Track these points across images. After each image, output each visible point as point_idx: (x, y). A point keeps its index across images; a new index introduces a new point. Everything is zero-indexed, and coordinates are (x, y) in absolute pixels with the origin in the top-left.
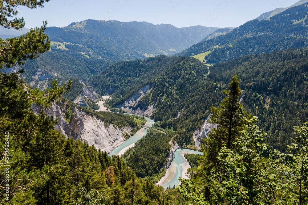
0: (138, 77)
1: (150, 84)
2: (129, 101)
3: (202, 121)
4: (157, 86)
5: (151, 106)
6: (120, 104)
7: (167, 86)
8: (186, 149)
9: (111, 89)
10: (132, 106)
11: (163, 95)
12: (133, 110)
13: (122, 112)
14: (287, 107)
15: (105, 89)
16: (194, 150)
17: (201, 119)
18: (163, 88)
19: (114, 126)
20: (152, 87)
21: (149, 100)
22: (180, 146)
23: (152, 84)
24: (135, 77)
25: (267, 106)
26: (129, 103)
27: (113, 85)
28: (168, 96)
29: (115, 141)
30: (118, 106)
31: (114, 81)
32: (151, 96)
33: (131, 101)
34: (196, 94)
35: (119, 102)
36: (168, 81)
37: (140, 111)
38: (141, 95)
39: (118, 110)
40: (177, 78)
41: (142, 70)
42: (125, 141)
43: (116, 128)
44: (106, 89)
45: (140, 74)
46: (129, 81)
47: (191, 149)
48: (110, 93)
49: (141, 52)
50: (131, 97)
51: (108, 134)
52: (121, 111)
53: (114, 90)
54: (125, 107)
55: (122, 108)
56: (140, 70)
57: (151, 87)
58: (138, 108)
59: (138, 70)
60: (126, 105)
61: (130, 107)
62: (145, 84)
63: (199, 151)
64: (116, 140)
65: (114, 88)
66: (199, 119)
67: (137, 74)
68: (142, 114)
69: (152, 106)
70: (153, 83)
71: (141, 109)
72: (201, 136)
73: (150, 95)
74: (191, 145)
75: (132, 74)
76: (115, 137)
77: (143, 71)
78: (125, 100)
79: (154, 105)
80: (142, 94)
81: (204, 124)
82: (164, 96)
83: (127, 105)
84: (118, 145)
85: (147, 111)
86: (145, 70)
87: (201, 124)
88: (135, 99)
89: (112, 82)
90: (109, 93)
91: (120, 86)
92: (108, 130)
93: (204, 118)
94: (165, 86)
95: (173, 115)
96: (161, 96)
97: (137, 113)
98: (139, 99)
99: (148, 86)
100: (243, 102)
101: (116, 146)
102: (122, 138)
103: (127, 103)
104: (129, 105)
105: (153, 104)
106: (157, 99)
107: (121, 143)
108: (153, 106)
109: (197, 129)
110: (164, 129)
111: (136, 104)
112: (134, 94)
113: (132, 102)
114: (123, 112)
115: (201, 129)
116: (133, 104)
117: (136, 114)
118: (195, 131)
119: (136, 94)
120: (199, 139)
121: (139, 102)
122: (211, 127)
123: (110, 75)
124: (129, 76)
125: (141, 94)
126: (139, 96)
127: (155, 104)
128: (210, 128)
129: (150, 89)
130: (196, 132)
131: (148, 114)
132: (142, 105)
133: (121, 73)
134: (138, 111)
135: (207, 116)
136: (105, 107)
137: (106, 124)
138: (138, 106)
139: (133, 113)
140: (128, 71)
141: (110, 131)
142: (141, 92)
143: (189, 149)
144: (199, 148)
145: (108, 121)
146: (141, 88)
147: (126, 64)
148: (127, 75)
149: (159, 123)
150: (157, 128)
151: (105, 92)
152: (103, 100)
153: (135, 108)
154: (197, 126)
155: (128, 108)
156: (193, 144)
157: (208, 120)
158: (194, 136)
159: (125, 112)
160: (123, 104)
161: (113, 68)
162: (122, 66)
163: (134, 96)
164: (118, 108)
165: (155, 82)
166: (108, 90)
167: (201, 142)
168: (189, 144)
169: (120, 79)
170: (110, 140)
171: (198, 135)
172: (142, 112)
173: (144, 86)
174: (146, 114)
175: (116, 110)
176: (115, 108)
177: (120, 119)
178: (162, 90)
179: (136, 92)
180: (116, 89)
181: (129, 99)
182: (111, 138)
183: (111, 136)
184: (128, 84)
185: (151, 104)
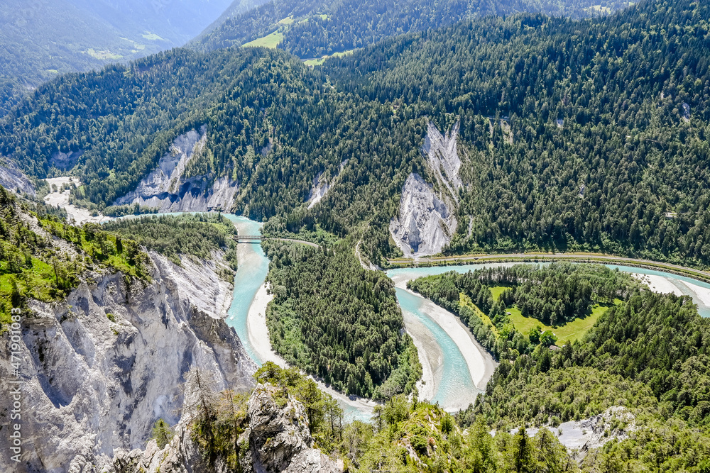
0: (131, 112)
1: (197, 126)
2: (152, 179)
3: (396, 196)
4: (222, 129)
5: (221, 183)
6: (127, 192)
7: (247, 127)
8: (390, 268)
9: (62, 156)
10: (166, 191)
11: (245, 151)
12: (172, 202)
13: (143, 213)
14: (549, 137)
15: (45, 159)
16: (408, 266)
17: (392, 192)
18: (238, 132)
19: (191, 260)
20: (203, 133)
21: (209, 168)
22: (377, 266)
23: (202, 127)
24: (122, 113)
25: (509, 141)
26: (153, 186)
27: (66, 144)
28: (258, 150)
29: (215, 299)
30: (122, 200)
31: (64, 133)
32: (212, 158)
33: (157, 179)
34: (342, 136)
35: (123, 188)
36: (246, 114)
37: (196, 201)
38: (179, 159)
39: (126, 209)
40: (265, 101)
41: (135, 93)
42: (231, 290)
43: (197, 263)
44: (48, 159)
45: (132, 103)
46: (112, 128)
47: (402, 267)
48: (66, 167)
49: (78, 46)
50: (155, 168)
51: (193, 286)
52: (137, 211)
53: (72, 156)
54: (145, 198)
55: (138, 201)
56: (131, 94)
57: (201, 134)
58: (186, 193)
59: (124, 93)
60: (146, 193)
61: (163, 196)
62: (183, 127)
64: (216, 294)
65: (71, 153)
66: (387, 193)
67: (124, 106)
68: (202, 206)
69: (225, 182)
70: (202, 124)
71: (195, 193)
72: (407, 231)
73: (205, 154)
74: (398, 256)
75: (111, 108)
76: (210, 287)
77: (139, 96)
78: (140, 178)
79: (230, 178)
80: (183, 157)
81: (402, 202)
82: (249, 152)
83: (150, 191)
84: (227, 306)
85: (215, 196)
86: (143, 91)
87: (397, 203)
88: (169, 173)
89: (58, 138)
90: (59, 168)
91: (88, 144)
92: (186, 276)
93: (399, 189)
94: (240, 127)
95: (300, 195)
96: (240, 152)
97: (190, 208)
98: (178, 172)
99: (192, 134)
100: (463, 140)
101: (224, 311)
102: (222, 286)
103: (148, 186)
104: (157, 190)
105: (227, 177)
106: (231, 162)
107: (229, 298)
108: (229, 182)
109: (393, 216)
110: (297, 232)
111: (176, 185)
112: (160, 159)
113: (163, 180)
114: (147, 212)
115: (402, 215)
116: (168, 184)
117: (187, 209)
118: (390, 222)
119: (165, 158)
120: (404, 238)
121: (183, 176)
122: (421, 206)
123: (43, 116)
124: (104, 113)
125: (180, 155)
126: (176, 161)
127: (230, 174)
128: (419, 208)
129: (200, 138)
130: (393, 225)
131: (222, 205)
132: (195, 186)
133: (76, 107)
134: (189, 203)
135: (404, 184)
136: (79, 208)
137: (173, 260)
138: (185, 188)
139: (177, 208)
140: (94, 101)
141: (192, 277)
142: (176, 149)
143: (399, 267)
144: (417, 258)
145: (174, 251)
146: (175, 141)
147: (81, 81)
148: (97, 110)
149: (274, 220)
150: (279, 235)
151: (45, 167)
152: (56, 191)
153: (178, 194)
154: (391, 212)
155: (154, 198)
156: (400, 254)
157: (408, 193)
158: (393, 236)
159: (153, 210)
160: (136, 191)
161: (45, 98)
162: (72, 86)
163: (163, 164)
164: (125, 203)
165: (208, 118)
166: (52, 159)
167: (411, 244)
168: (392, 257)
169: (80, 124)
170: (204, 300)
171: (400, 230)
172: (202, 201)
173: (179, 135)
174: (216, 206)
175: (122, 209)
176: (120, 207)
177: (192, 235)
178: (239, 139)
179: (164, 153)
180: (77, 153)
181: (151, 173)
182: (205, 293)
183: (201, 289)
184: (111, 134)
185: (219, 178)
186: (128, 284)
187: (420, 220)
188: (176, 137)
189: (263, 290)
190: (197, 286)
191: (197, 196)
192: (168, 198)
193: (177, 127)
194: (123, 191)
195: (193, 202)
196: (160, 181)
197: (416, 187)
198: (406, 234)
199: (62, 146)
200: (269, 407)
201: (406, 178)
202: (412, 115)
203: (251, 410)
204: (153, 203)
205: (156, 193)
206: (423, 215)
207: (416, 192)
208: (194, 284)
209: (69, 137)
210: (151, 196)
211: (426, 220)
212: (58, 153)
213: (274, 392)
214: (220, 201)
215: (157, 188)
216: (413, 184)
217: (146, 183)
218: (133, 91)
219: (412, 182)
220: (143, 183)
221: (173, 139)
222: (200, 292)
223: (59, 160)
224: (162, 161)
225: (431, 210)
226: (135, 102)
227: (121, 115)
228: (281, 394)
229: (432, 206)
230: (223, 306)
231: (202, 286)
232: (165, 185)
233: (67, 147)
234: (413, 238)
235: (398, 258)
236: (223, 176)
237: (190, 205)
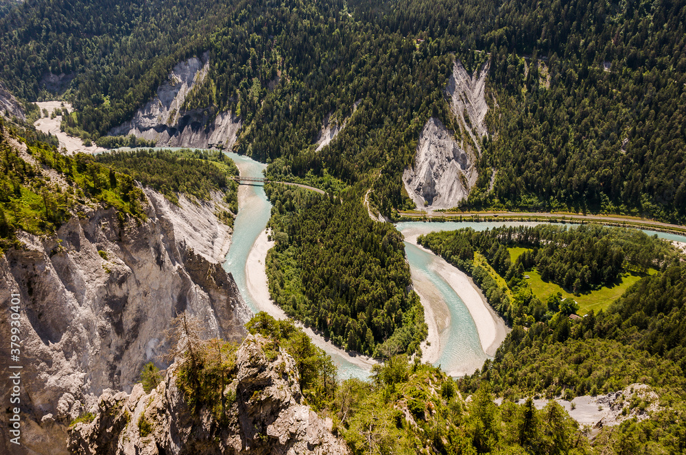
0: (128, 33)
1: (199, 52)
2: (149, 110)
3: (412, 143)
4: (226, 57)
5: (223, 118)
6: (123, 122)
7: (254, 56)
8: (400, 221)
9: (53, 78)
10: (164, 123)
11: (251, 84)
12: (171, 136)
13: (139, 146)
14: (593, 82)
15: (35, 81)
16: (420, 220)
17: (408, 138)
18: (244, 62)
19: (189, 200)
20: (206, 61)
21: (211, 101)
22: (387, 218)
23: (205, 54)
25: (545, 85)
26: (151, 117)
27: (58, 65)
28: (265, 83)
29: (213, 243)
30: (118, 130)
31: (56, 53)
32: (214, 90)
33: (155, 110)
35: (118, 117)
36: (253, 41)
37: (197, 137)
38: (179, 88)
39: (122, 141)
40: (275, 28)
41: (133, 11)
42: (230, 234)
43: (196, 204)
44: (39, 80)
45: (129, 22)
46: (107, 49)
47: (414, 221)
48: (56, 92)
50: (153, 97)
51: (190, 228)
52: (133, 143)
53: (64, 78)
54: (142, 130)
55: (134, 132)
56: (128, 12)
57: (202, 63)
58: (186, 128)
59: (121, 11)
60: (143, 125)
61: (159, 128)
62: (184, 52)
63: (434, 220)
64: (214, 237)
65: (63, 75)
66: (403, 139)
67: (120, 25)
68: (203, 142)
69: (228, 118)
70: (205, 51)
71: (196, 127)
72: (423, 181)
73: (207, 85)
74: (409, 208)
75: (107, 27)
76: (208, 229)
77: (137, 15)
78: (137, 108)
79: (233, 113)
80: (184, 87)
81: (418, 149)
82: (255, 86)
83: (147, 122)
84: (225, 250)
85: (216, 131)
86: (141, 10)
87: (413, 150)
88: (167, 104)
89: (49, 57)
90: (50, 91)
91: (81, 67)
92: (183, 217)
93: (416, 134)
94: (247, 56)
95: (308, 136)
96: (245, 85)
97: (189, 143)
98: (178, 102)
99: (194, 61)
100: (492, 82)
101: (223, 256)
102: (221, 229)
103: (145, 117)
104: (155, 122)
105: (230, 112)
106: (236, 95)
107: (228, 243)
108: (232, 118)
109: (407, 165)
110: (302, 177)
111: (175, 118)
112: (158, 88)
113: (161, 111)
114: (143, 145)
115: (417, 164)
116: (166, 116)
117: (186, 145)
118: (404, 171)
119: (164, 87)
120: (418, 190)
121: (183, 108)
122: (439, 155)
123: (32, 33)
124: (99, 33)
125: (180, 84)
126: (175, 91)
127: (234, 109)
128: (437, 157)
129: (201, 67)
130: (407, 174)
131: (224, 142)
132: (195, 119)
133: (68, 24)
134: (188, 138)
135: (422, 129)
136: (72, 136)
137: (170, 198)
138: (184, 121)
139: (176, 143)
140: (88, 18)
141: (190, 217)
142: (176, 77)
143: (410, 220)
144: (430, 212)
145: (172, 189)
146: (175, 68)
148: (91, 28)
149: (279, 161)
150: (283, 178)
151: (35, 89)
152: (47, 116)
153: (177, 128)
154: (406, 160)
155: (152, 130)
156: (412, 206)
157: (426, 139)
158: (407, 187)
159: (150, 143)
160: (133, 121)
161: (35, 11)
163: (162, 94)
164: (120, 134)
165: (211, 44)
166: (43, 81)
167: (426, 196)
168: (403, 209)
169: (72, 43)
170: (202, 242)
171: (414, 180)
172: (202, 137)
173: (180, 61)
174: (217, 143)
175: (117, 140)
176: (114, 138)
177: (191, 173)
178: (245, 70)
179: (162, 81)
180: (69, 76)
181: (148, 103)
182: (202, 236)
183: (199, 231)
184: (107, 56)
185: (222, 113)
186: (121, 222)
187: (437, 170)
188: (177, 64)
189: (263, 236)
190: (194, 228)
191: (197, 131)
192: (166, 131)
193: (178, 53)
194: (119, 120)
195: (193, 137)
196: (158, 112)
197: (435, 134)
198: (420, 184)
199: (53, 67)
200: (258, 359)
201: (425, 123)
202: (437, 51)
203: (239, 361)
204: (150, 135)
205: (153, 125)
206: (441, 165)
207: (435, 138)
208: (191, 225)
209: (61, 57)
210: (149, 128)
211: (444, 171)
212: (49, 75)
213: (265, 344)
214: (222, 138)
215: (155, 119)
216: (432, 130)
217: (143, 113)
218: (131, 9)
219: (431, 127)
220: (140, 113)
221: (173, 66)
222: (198, 234)
223: (50, 82)
224: (161, 90)
225: (449, 160)
226: (132, 22)
227: (117, 35)
228: (272, 347)
229: (452, 156)
230: (221, 250)
231: (199, 229)
232: (164, 117)
233: (59, 68)
234: (428, 189)
235: (410, 211)
236: (226, 111)
237: (190, 141)
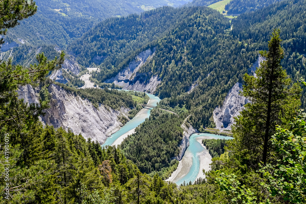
0: (135, 39)
1: (152, 48)
2: (124, 72)
3: (224, 95)
4: (162, 50)
5: (154, 78)
6: (112, 77)
7: (175, 49)
8: (204, 132)
9: (98, 58)
10: (128, 79)
11: (170, 62)
12: (130, 85)
13: (115, 88)
15: (91, 58)
16: (214, 133)
17: (223, 92)
18: (169, 52)
19: (106, 108)
20: (154, 51)
21: (150, 70)
22: (196, 130)
23: (154, 48)
24: (130, 39)
26: (124, 76)
27: (101, 52)
28: (176, 63)
29: (108, 128)
30: (109, 81)
31: (102, 47)
32: (154, 64)
33: (126, 73)
34: (215, 58)
35: (110, 75)
36: (176, 43)
37: (140, 86)
38: (139, 64)
39: (109, 85)
40: (188, 37)
41: (139, 29)
42: (121, 126)
43: (108, 110)
44: (92, 58)
45: (136, 34)
46: (123, 46)
47: (211, 133)
48: (98, 63)
50: (127, 67)
51: (99, 119)
52: (113, 87)
53: (102, 58)
54: (119, 81)
55: (115, 82)
56: (137, 29)
57: (152, 52)
59: (134, 29)
60: (119, 79)
61: (126, 81)
62: (145, 47)
63: (221, 135)
64: (110, 125)
65: (102, 56)
66: (220, 92)
67: (132, 35)
68: (142, 89)
69: (156, 78)
70: (155, 47)
71: (141, 82)
72: (223, 115)
73: (151, 62)
74: (211, 127)
75: (126, 36)
76: (108, 121)
77: (140, 31)
78: (119, 71)
79: (159, 76)
80: (141, 63)
81: (227, 98)
82: (172, 64)
83: (121, 78)
84: (113, 132)
85: (149, 84)
86: (143, 28)
87: (223, 98)
88: (132, 70)
89: (99, 48)
90: (95, 63)
91: (110, 53)
92: (97, 113)
93: (227, 91)
94: (171, 49)
95: (184, 89)
96: (167, 64)
97: (136, 89)
98: (137, 70)
99: (149, 51)
101: (110, 134)
102: (117, 123)
103: (121, 75)
104: (125, 78)
105: (157, 75)
106: (162, 67)
107: (117, 129)
108: (158, 78)
109: (218, 105)
110: (173, 108)
111: (133, 77)
112: (130, 62)
113: (129, 73)
114: (117, 88)
115: (224, 106)
116: (130, 76)
117: (135, 89)
118: (215, 108)
119: (132, 62)
120: (221, 119)
121: (138, 73)
122: (237, 102)
123: (96, 38)
124: (122, 39)
125: (140, 61)
126: (137, 64)
127: (159, 74)
128: (235, 103)
129: (151, 54)
130: (217, 110)
131: (151, 89)
132: (141, 78)
133: (110, 34)
134: (136, 86)
135: (231, 88)
136: (92, 82)
137: (94, 105)
138: (137, 78)
139: (130, 88)
140: (119, 32)
141: (100, 115)
142: (139, 59)
143: (208, 133)
144: (222, 131)
145: (97, 102)
146: (140, 54)
147: (116, 22)
148: (119, 36)
149: (166, 100)
150: (164, 107)
151: (90, 62)
152: (88, 74)
153: (133, 81)
154: (218, 102)
155: (123, 81)
156: (213, 126)
157: (232, 93)
158: (214, 116)
159: (120, 87)
160: (116, 77)
161: (99, 29)
162: (111, 24)
163: (131, 66)
164: (109, 83)
165: (158, 44)
166: (94, 59)
167: (224, 122)
168: (208, 127)
169: (110, 43)
170: (101, 126)
171: (220, 113)
172: (143, 86)
173: (143, 51)
174: (148, 90)
175: (107, 85)
176: (106, 84)
177: (114, 97)
178: (169, 56)
179: (132, 60)
180: (104, 57)
181: (124, 69)
182: (103, 123)
183: (102, 121)
184: (122, 49)
185: (154, 76)
187: (234, 110)
188: (141, 52)
190: (101, 119)
192: (128, 83)
193: (142, 47)
194: (110, 76)
195: (139, 85)
196: (127, 73)
197: (237, 91)
199: (99, 53)
201: (233, 85)
204: (122, 84)
205: (124, 80)
206: (236, 108)
207: (237, 94)
208: (100, 118)
209: (103, 49)
210: (121, 81)
211: (237, 110)
212: (97, 56)
214: (150, 87)
215: (125, 77)
216: (236, 89)
217: (121, 74)
218: (138, 28)
219: (236, 87)
220: (120, 73)
221: (139, 53)
222: (101, 122)
223: (96, 59)
224: (131, 63)
225: (242, 105)
226: (138, 34)
227: (129, 40)
229: (244, 103)
230: (111, 131)
231: (103, 120)
232: (129, 76)
233: (101, 53)
234: (226, 119)
235: (211, 128)
236: (156, 75)
237: (137, 88)
